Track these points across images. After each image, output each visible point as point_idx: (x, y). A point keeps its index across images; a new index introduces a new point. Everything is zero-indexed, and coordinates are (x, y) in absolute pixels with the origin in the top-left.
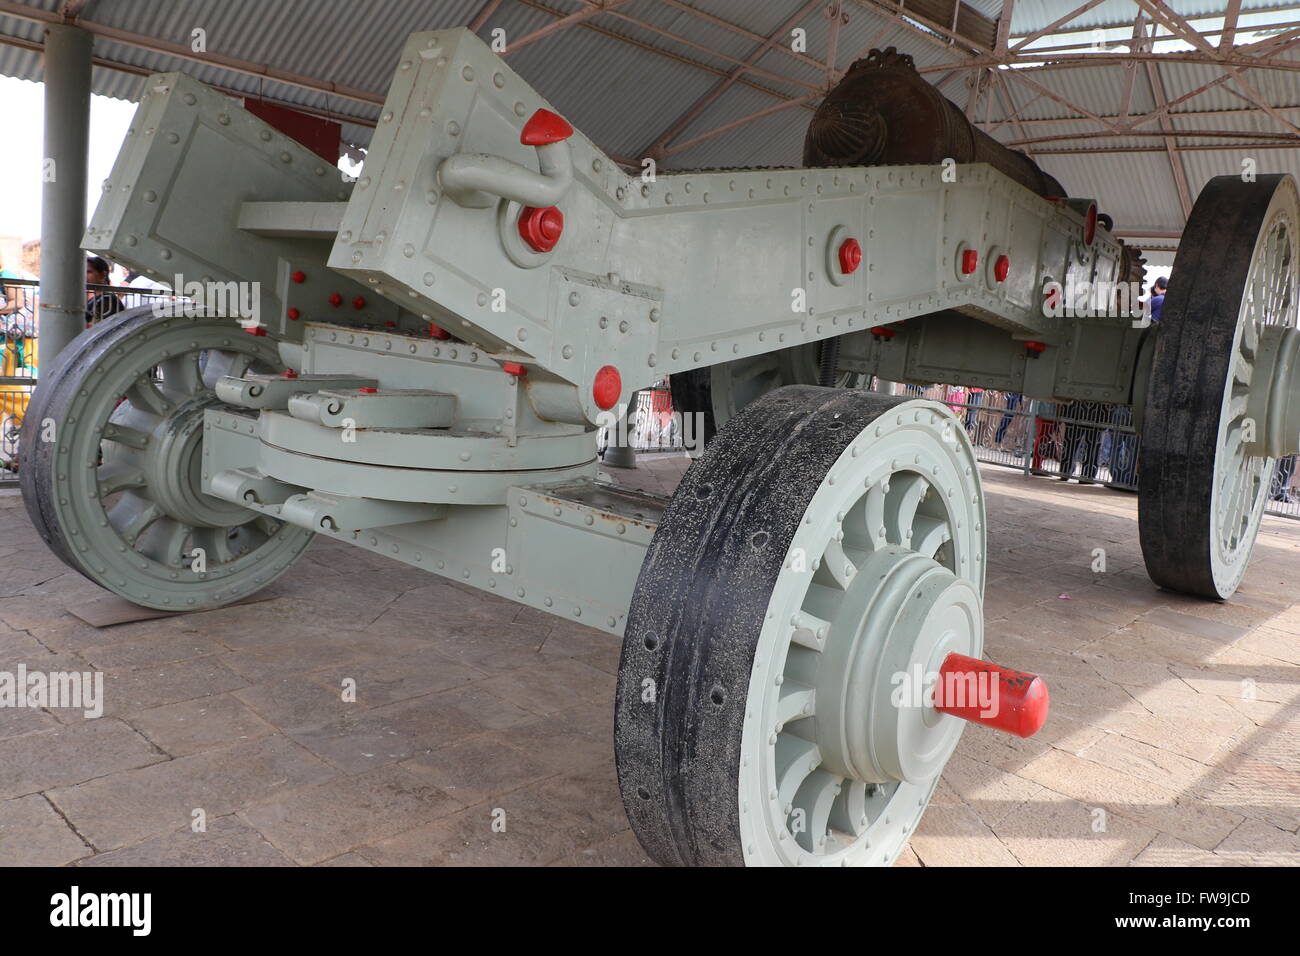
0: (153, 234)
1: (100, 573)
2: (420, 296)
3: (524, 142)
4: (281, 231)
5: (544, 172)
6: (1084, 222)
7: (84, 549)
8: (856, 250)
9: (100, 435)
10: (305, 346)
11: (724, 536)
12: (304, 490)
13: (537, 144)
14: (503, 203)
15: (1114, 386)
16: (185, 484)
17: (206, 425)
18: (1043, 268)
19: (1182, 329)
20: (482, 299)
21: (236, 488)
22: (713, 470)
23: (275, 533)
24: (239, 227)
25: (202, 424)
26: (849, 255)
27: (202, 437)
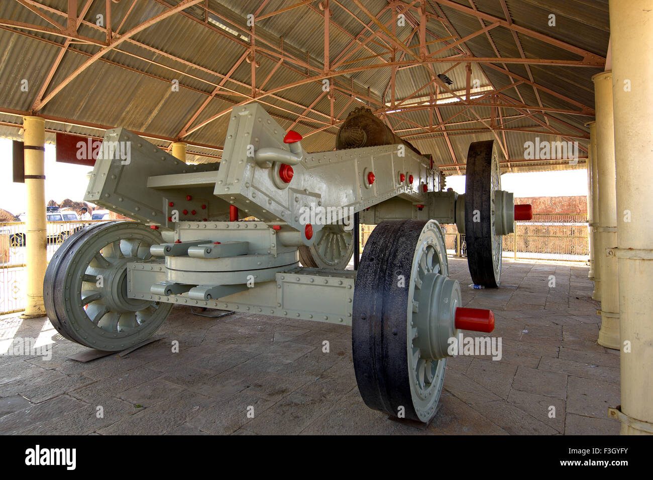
0: (115, 192)
1: (85, 339)
2: (251, 202)
3: (285, 142)
4: (164, 187)
5: (292, 152)
6: (429, 162)
7: (78, 329)
8: (373, 176)
9: (81, 280)
10: (176, 232)
11: (385, 274)
12: (195, 286)
13: (290, 143)
14: (274, 164)
15: (449, 217)
16: (120, 295)
17: (128, 270)
18: (421, 179)
19: (473, 194)
20: (270, 202)
21: (164, 290)
22: (372, 251)
23: (154, 312)
24: (148, 187)
25: (126, 269)
26: (371, 178)
27: (126, 275)
